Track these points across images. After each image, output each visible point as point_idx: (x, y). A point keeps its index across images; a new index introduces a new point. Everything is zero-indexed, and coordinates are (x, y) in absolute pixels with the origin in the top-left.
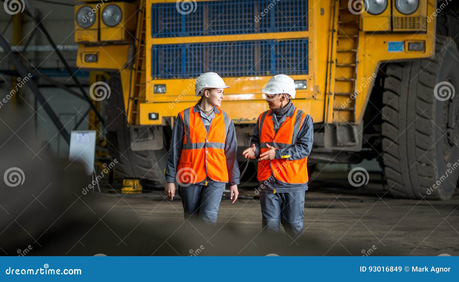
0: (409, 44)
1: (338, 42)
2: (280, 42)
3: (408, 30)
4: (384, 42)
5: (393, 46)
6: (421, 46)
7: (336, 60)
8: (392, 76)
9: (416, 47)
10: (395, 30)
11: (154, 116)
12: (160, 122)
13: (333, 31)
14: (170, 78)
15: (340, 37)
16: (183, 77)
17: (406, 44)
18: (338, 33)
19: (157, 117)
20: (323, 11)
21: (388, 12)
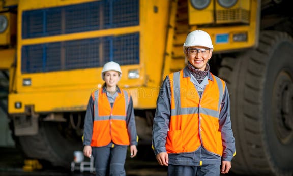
0: (234, 35)
1: (175, 37)
2: (117, 37)
3: (229, 21)
4: (213, 35)
6: (244, 37)
7: (173, 53)
8: (227, 67)
9: (240, 38)
10: (218, 22)
11: (18, 105)
12: (22, 110)
13: (168, 27)
14: (34, 72)
15: (178, 33)
16: (44, 71)
17: (231, 36)
18: (176, 29)
19: (21, 106)
20: (156, 9)
21: (211, 6)
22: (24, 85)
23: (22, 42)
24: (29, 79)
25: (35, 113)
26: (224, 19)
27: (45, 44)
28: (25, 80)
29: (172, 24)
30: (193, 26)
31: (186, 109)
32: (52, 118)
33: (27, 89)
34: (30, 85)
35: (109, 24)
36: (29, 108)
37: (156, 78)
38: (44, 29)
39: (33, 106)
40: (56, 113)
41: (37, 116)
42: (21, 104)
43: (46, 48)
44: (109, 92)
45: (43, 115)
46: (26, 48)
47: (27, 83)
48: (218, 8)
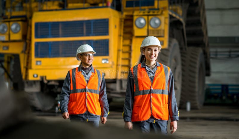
6: (162, 43)
11: (35, 76)
12: (39, 78)
13: (120, 35)
14: (43, 57)
16: (50, 57)
18: (123, 37)
19: (37, 76)
20: (116, 27)
21: (146, 27)
23: (35, 40)
24: (40, 61)
25: (47, 80)
26: (153, 34)
27: (50, 42)
28: (37, 62)
31: (79, 90)
33: (38, 66)
35: (90, 33)
36: (43, 78)
37: (115, 63)
38: (50, 33)
39: (46, 77)
40: (56, 81)
43: (51, 44)
46: (37, 44)
47: (39, 63)
48: (150, 28)
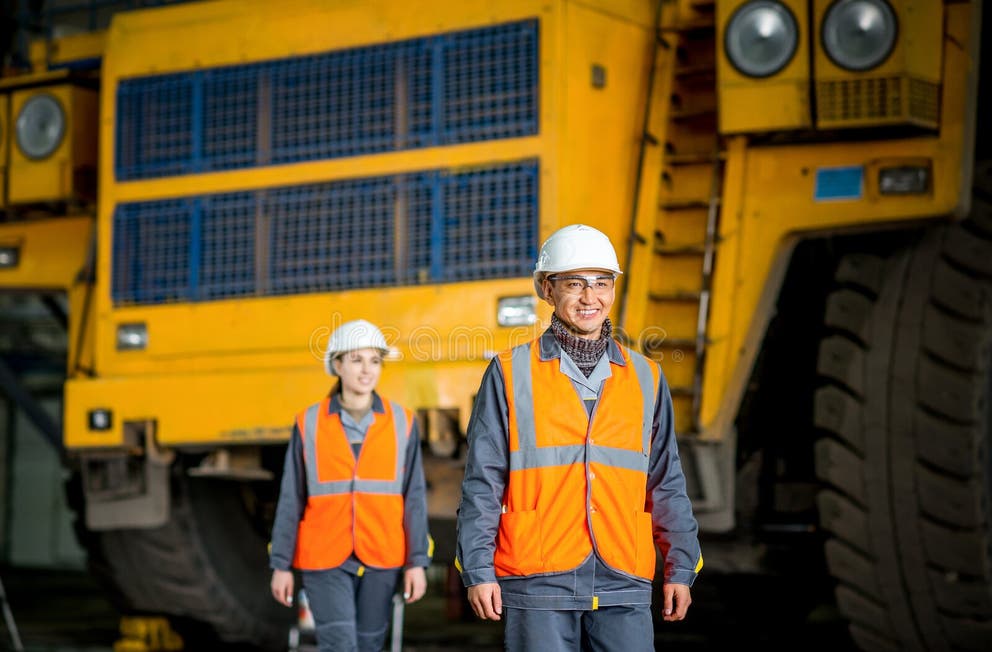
0: (883, 173)
1: (666, 177)
2: (460, 176)
3: (864, 121)
4: (805, 172)
5: (831, 183)
6: (920, 178)
7: (659, 235)
8: (852, 286)
9: (905, 183)
10: (824, 125)
11: (100, 420)
12: (115, 437)
13: (645, 139)
14: (159, 300)
15: (676, 163)
16: (194, 298)
17: (873, 174)
18: (670, 148)
19: (109, 426)
20: (599, 78)
21: (798, 69)
22: (123, 347)
23: (114, 193)
24: (140, 327)
25: (161, 448)
26: (845, 116)
27: (197, 199)
28: (125, 327)
29: (659, 129)
30: (733, 136)
32: (222, 466)
33: (133, 363)
34: (141, 346)
35: (428, 128)
36: (139, 431)
38: (196, 148)
39: (155, 423)
40: (235, 450)
41: (166, 459)
42: (109, 415)
43: (203, 215)
44: (350, 412)
45: (187, 457)
46: (130, 214)
47: (134, 338)
48: (826, 71)
